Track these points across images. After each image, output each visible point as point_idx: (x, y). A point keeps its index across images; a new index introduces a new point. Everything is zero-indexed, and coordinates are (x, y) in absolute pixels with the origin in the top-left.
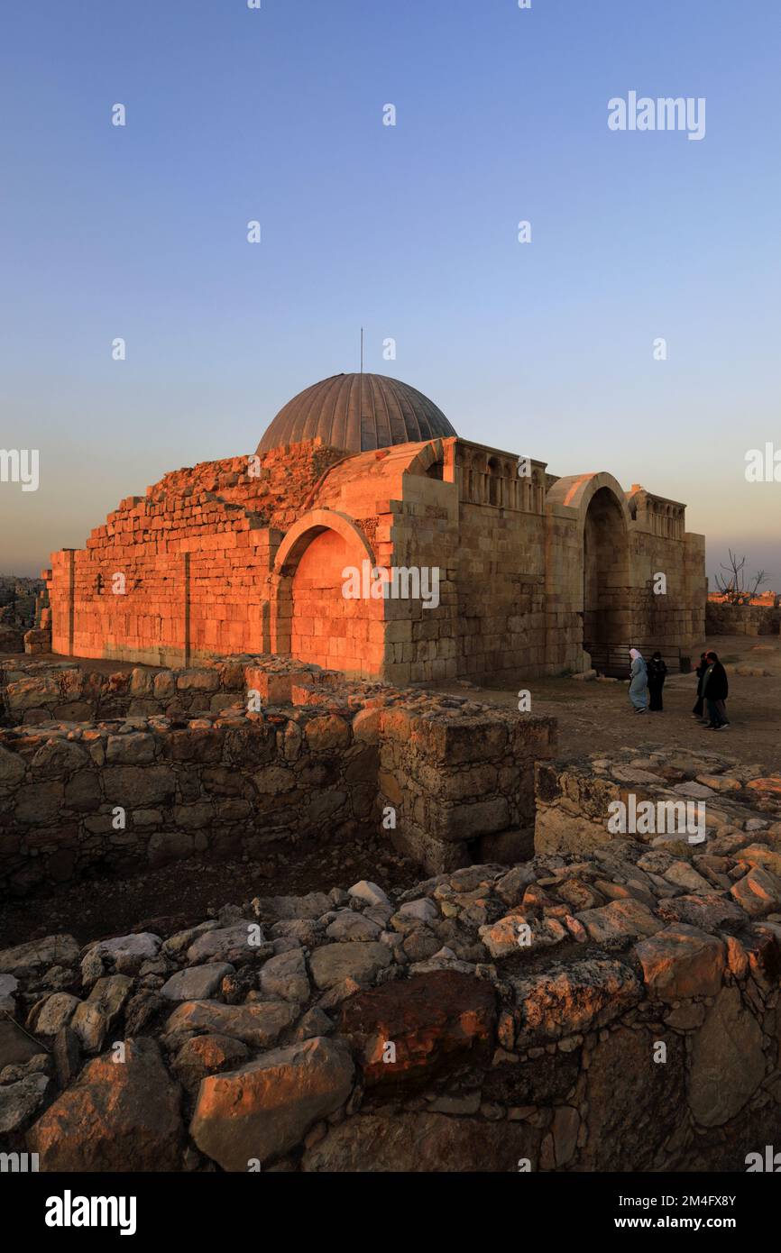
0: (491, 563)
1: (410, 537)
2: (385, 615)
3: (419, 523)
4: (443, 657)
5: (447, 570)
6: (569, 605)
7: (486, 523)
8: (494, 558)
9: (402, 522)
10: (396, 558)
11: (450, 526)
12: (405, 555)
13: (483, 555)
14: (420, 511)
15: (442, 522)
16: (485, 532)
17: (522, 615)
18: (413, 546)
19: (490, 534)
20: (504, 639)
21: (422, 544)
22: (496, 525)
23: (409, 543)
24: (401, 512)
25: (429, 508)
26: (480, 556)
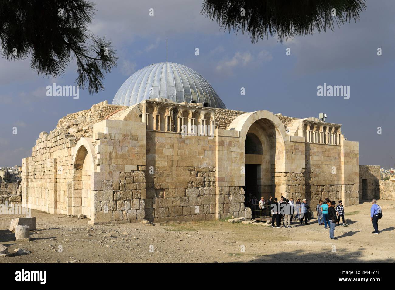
0: (173, 161)
1: (111, 150)
2: (94, 188)
3: (118, 143)
4: (135, 208)
5: (138, 166)
6: (232, 182)
7: (169, 141)
8: (175, 159)
9: (106, 143)
10: (102, 160)
11: (140, 144)
12: (108, 158)
13: (167, 157)
14: (118, 137)
15: (134, 142)
16: (169, 146)
17: (198, 188)
18: (114, 154)
19: (172, 146)
20: (182, 200)
21: (120, 153)
22: (177, 141)
23: (111, 153)
24: (106, 138)
25: (124, 135)
26: (164, 158)
